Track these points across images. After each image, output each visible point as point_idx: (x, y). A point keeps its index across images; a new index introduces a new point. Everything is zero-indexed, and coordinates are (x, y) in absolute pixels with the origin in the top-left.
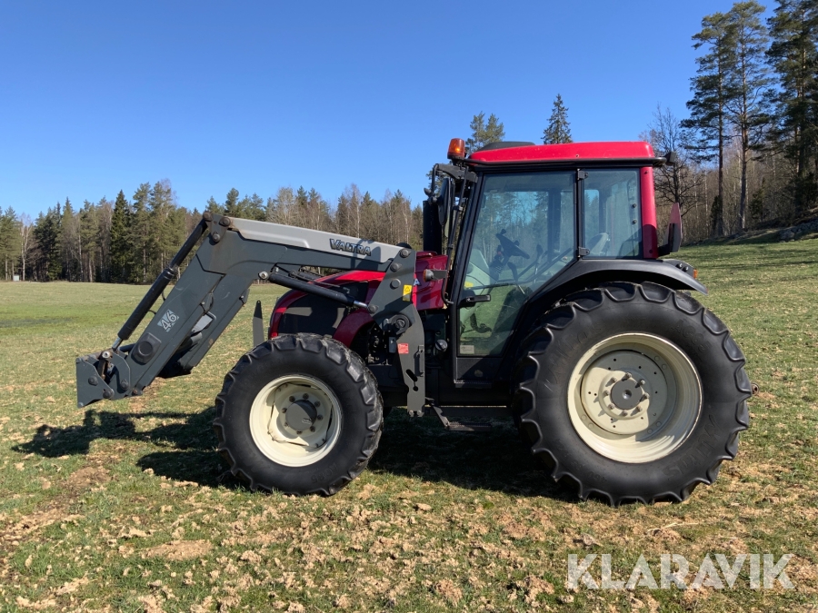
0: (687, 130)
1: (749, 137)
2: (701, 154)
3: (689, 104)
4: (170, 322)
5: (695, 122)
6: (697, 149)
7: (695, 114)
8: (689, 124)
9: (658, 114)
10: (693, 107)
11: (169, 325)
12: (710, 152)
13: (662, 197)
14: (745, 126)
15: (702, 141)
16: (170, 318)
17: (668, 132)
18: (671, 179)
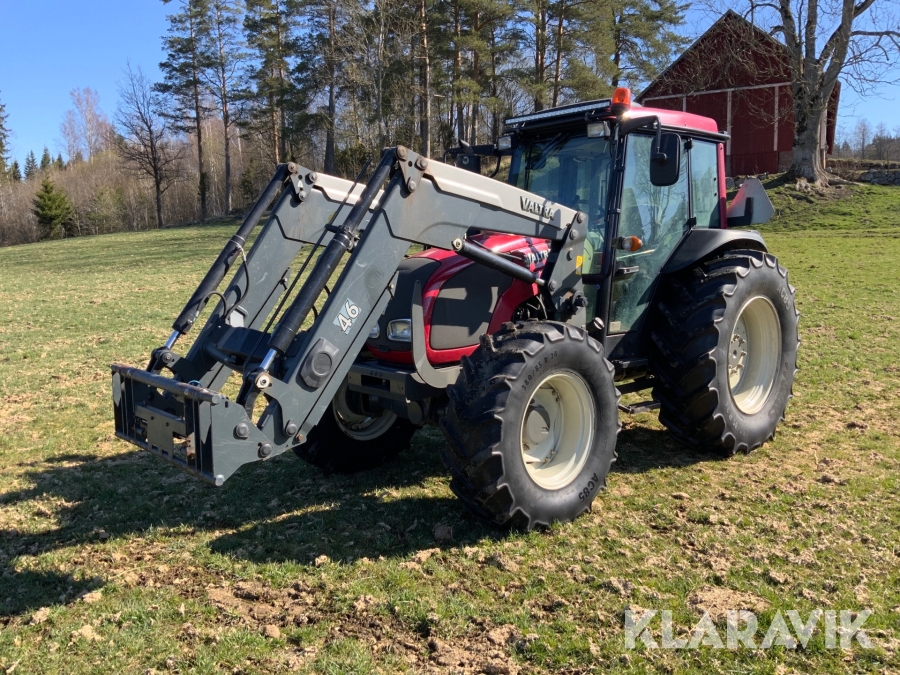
0: (161, 96)
1: (230, 112)
2: (180, 124)
3: (162, 65)
4: (350, 318)
5: (170, 87)
6: (175, 118)
7: (170, 78)
8: (164, 88)
9: (128, 72)
10: (168, 69)
11: (349, 323)
12: (189, 124)
13: (140, 169)
14: (225, 99)
15: (180, 110)
16: (349, 311)
17: (141, 94)
18: (149, 149)
